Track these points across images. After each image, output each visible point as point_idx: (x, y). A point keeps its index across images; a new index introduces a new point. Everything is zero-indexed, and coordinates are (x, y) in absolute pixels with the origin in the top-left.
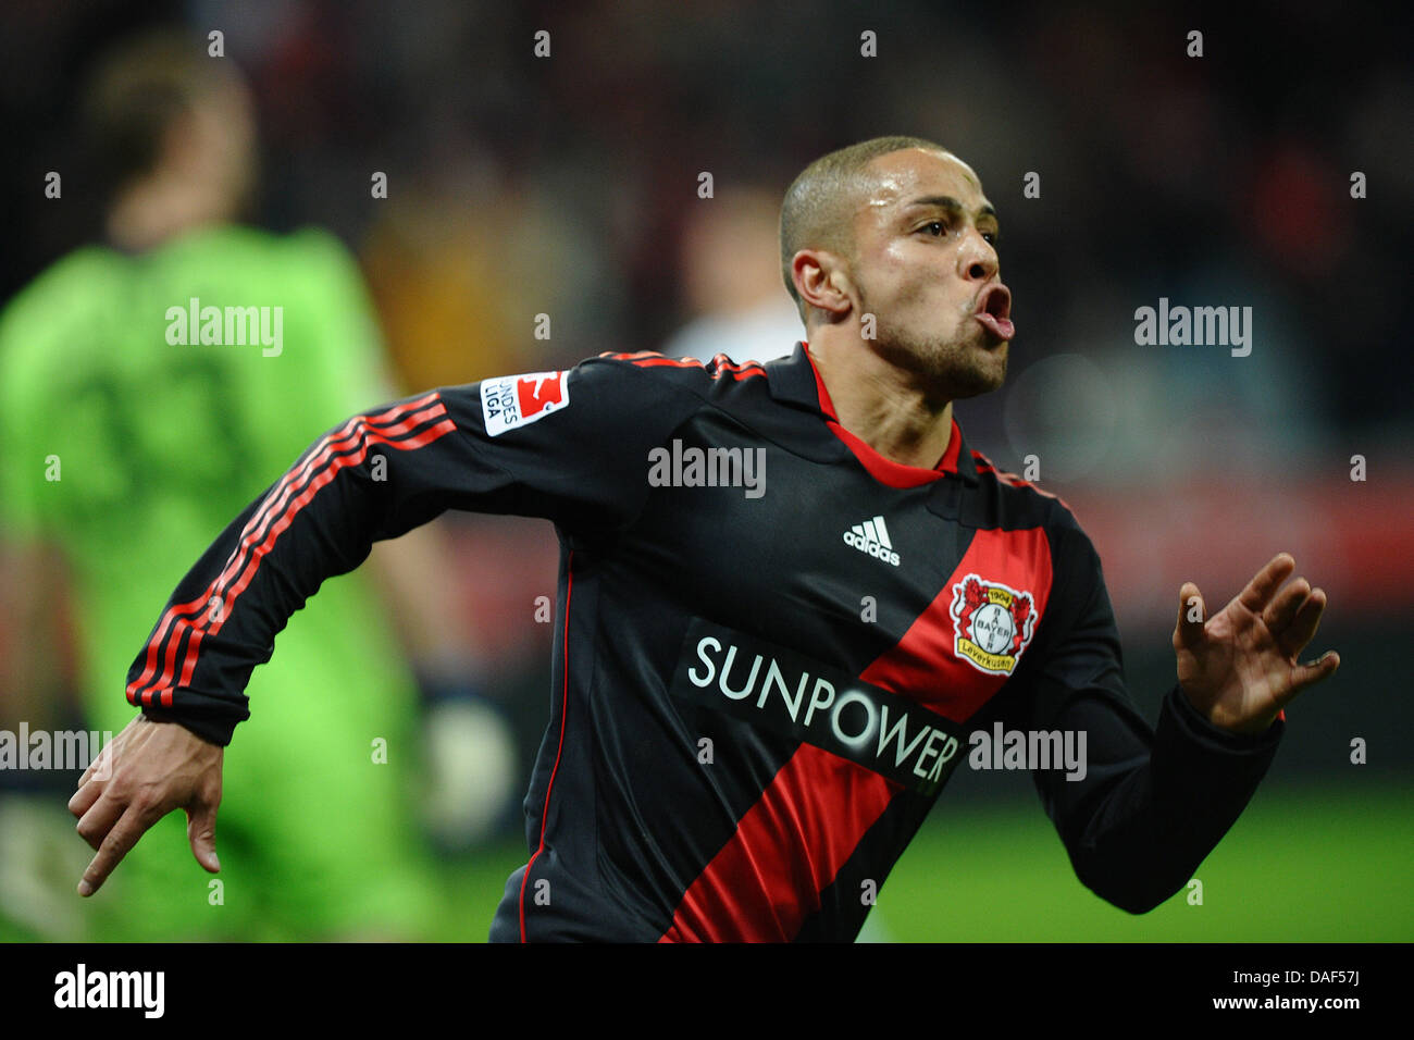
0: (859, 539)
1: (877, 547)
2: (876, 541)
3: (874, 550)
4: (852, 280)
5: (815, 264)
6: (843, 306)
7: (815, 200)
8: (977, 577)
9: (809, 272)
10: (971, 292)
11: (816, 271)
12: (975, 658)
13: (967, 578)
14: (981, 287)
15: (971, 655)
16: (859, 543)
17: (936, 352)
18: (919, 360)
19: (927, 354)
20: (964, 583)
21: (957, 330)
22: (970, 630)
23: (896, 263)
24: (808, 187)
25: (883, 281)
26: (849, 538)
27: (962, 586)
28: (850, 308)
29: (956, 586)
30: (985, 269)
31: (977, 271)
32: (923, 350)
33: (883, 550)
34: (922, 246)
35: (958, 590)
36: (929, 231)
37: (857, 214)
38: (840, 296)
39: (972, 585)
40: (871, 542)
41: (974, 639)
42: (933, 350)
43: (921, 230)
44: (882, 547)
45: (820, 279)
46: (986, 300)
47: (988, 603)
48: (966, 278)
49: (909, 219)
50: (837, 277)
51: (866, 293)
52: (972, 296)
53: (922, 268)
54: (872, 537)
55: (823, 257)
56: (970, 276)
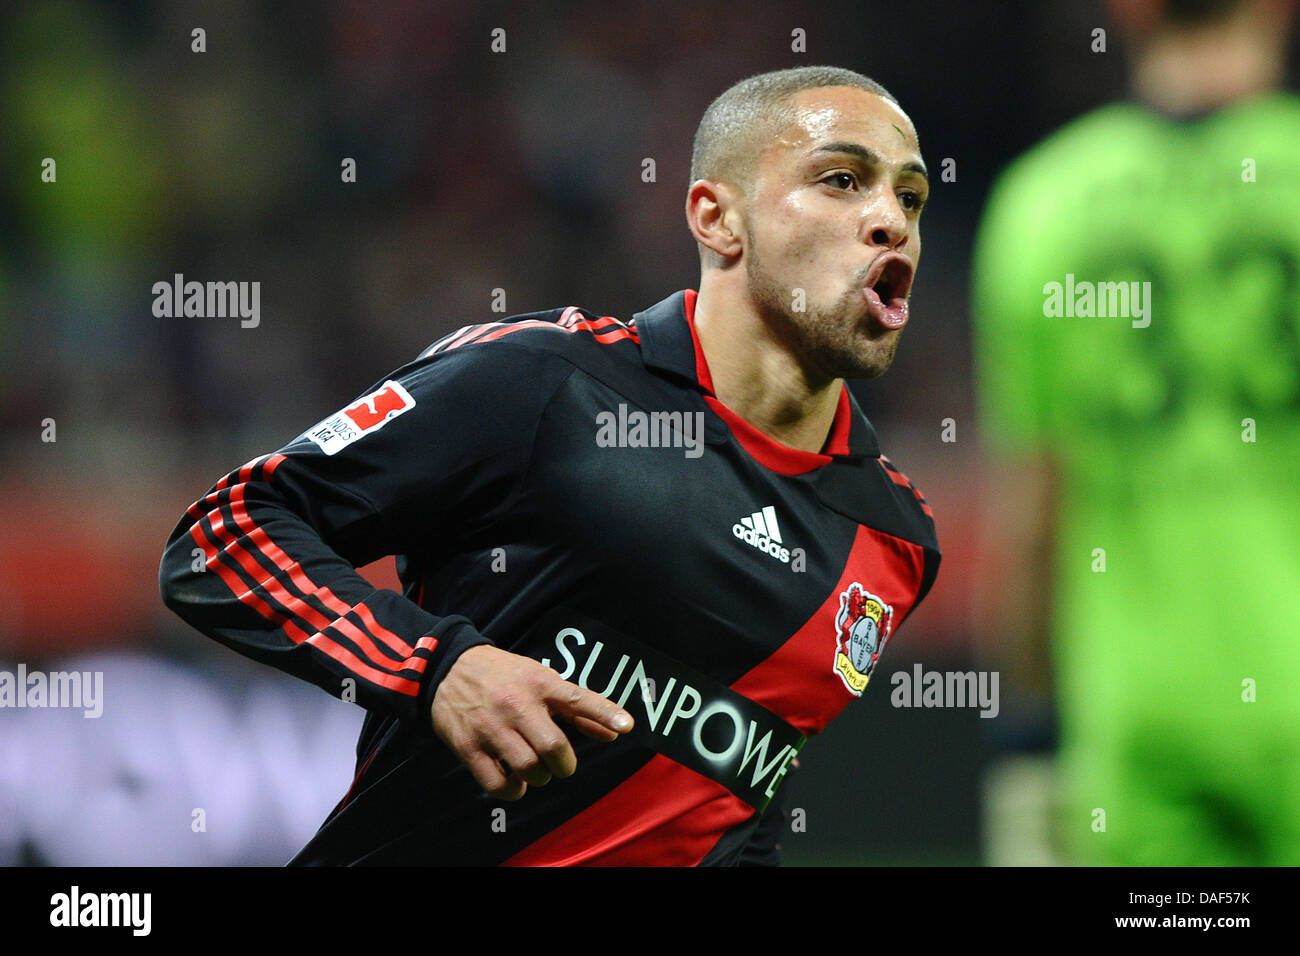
0: (748, 532)
1: (767, 541)
2: (766, 534)
3: (763, 545)
4: (746, 223)
5: (712, 198)
6: (733, 249)
7: (727, 126)
8: (860, 586)
9: (705, 205)
10: (868, 258)
11: (711, 206)
12: (847, 676)
13: (852, 586)
14: (879, 255)
15: (845, 672)
16: (749, 537)
17: (814, 322)
18: (797, 327)
19: (805, 322)
20: (849, 591)
21: (840, 300)
22: (848, 643)
23: (790, 213)
24: (725, 110)
25: (774, 231)
26: (738, 531)
27: (847, 594)
28: (739, 255)
29: (843, 594)
30: (890, 236)
31: (879, 237)
32: (801, 317)
33: (774, 545)
34: (825, 199)
35: (844, 597)
36: (836, 182)
37: (764, 151)
38: (730, 239)
39: (856, 592)
40: (761, 536)
41: (849, 655)
42: (811, 320)
43: (826, 180)
44: (772, 541)
45: (715, 215)
46: (881, 270)
47: (865, 617)
48: (867, 243)
49: (815, 167)
50: (731, 217)
51: (754, 241)
52: (868, 263)
53: (818, 223)
54: (762, 529)
55: (721, 191)
56: (871, 241)
